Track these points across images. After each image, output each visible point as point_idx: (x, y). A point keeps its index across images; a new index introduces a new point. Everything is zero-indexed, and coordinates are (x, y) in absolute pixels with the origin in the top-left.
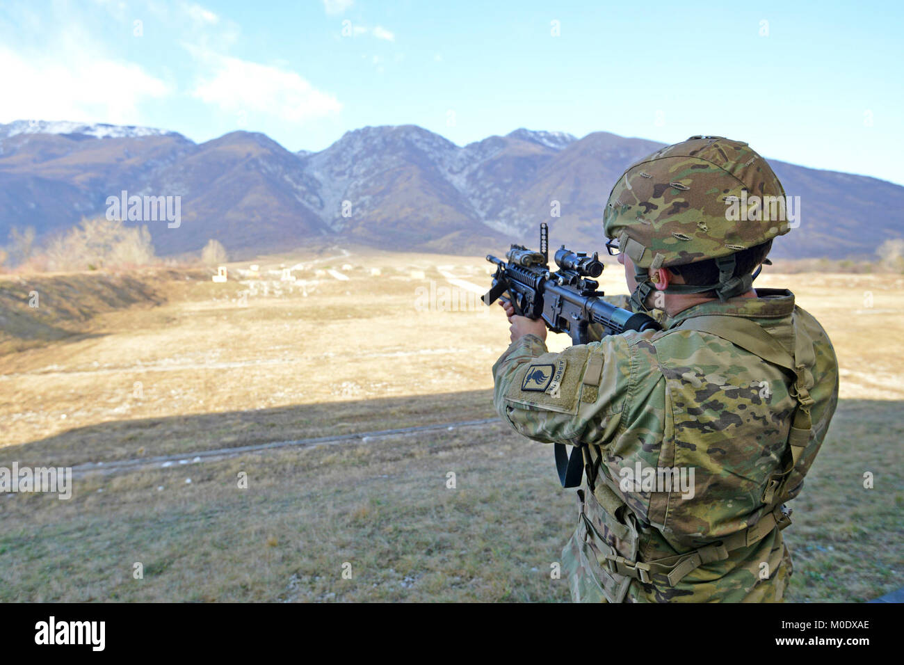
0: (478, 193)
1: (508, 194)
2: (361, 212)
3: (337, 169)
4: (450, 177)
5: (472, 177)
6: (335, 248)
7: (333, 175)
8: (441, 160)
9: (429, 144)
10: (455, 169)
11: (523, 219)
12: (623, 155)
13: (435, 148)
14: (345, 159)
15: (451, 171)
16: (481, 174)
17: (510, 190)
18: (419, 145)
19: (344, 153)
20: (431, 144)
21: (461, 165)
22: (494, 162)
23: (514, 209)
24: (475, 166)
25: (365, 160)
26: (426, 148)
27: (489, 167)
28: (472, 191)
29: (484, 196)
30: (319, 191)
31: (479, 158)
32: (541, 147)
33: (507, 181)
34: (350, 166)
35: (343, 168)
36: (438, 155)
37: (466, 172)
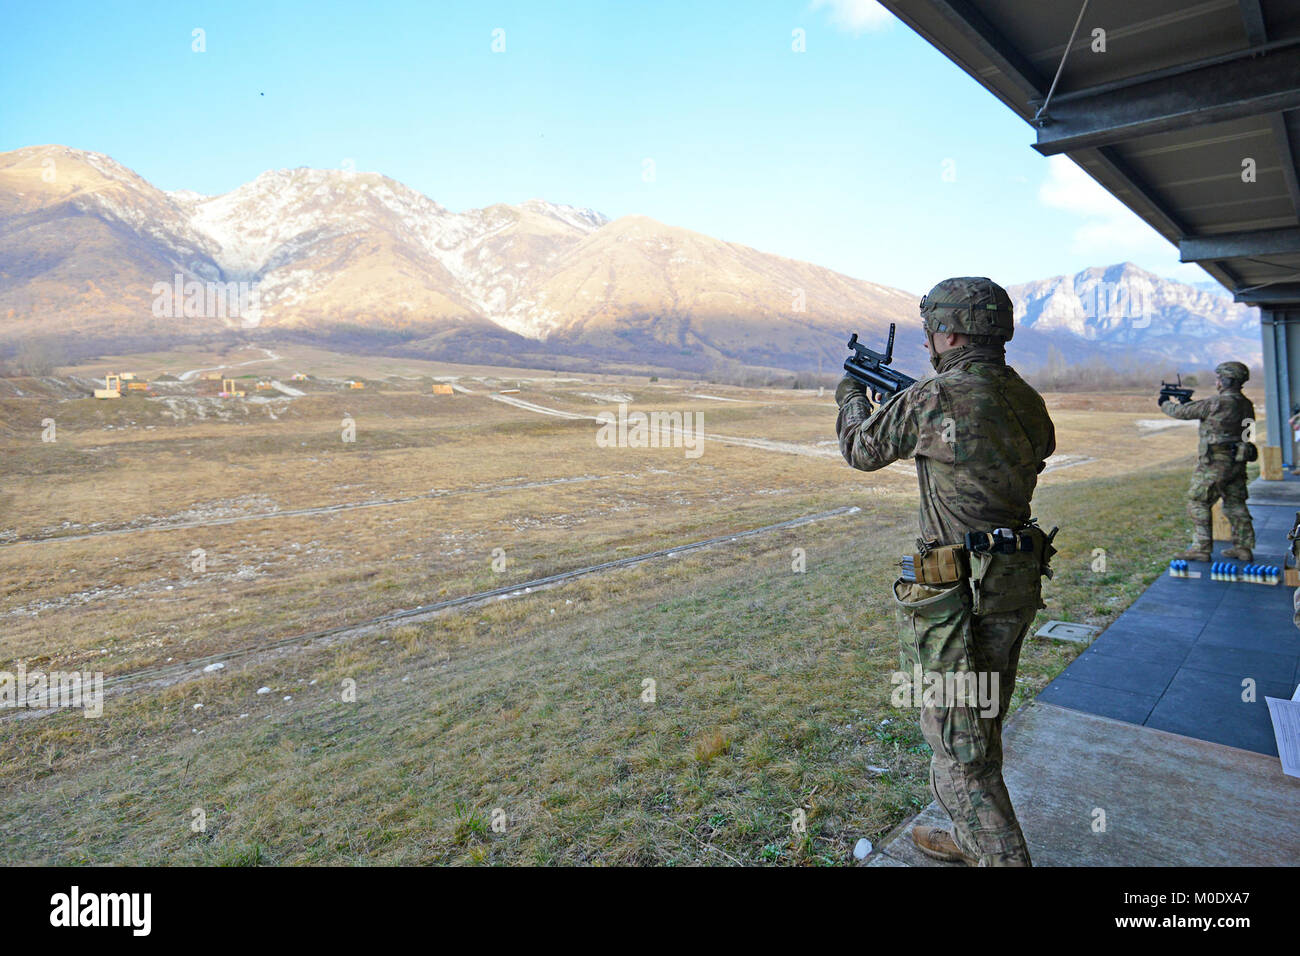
0: (480, 279)
1: (522, 283)
2: (294, 294)
3: (250, 226)
4: (438, 253)
5: (472, 256)
6: (251, 346)
7: (242, 234)
8: (424, 228)
9: (406, 205)
10: (446, 244)
11: (545, 317)
12: (665, 247)
13: (414, 210)
14: (263, 212)
15: (439, 245)
16: (484, 253)
17: (526, 278)
18: (389, 204)
19: (263, 203)
20: (409, 205)
21: (455, 238)
22: (502, 239)
23: (533, 303)
24: (475, 242)
25: (301, 216)
26: (401, 210)
27: (495, 246)
28: (472, 276)
29: (489, 283)
30: (216, 258)
31: (481, 231)
32: (565, 226)
33: (520, 265)
34: (273, 224)
35: (261, 224)
36: (419, 220)
37: (463, 249)
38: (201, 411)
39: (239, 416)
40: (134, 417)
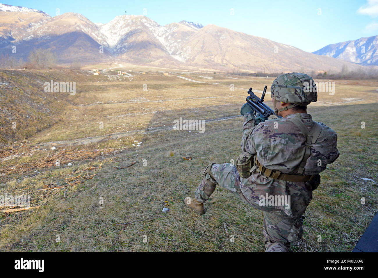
0: (169, 45)
1: (179, 46)
3: (113, 32)
4: (158, 38)
5: (166, 38)
6: (116, 63)
7: (112, 34)
8: (154, 30)
9: (150, 24)
10: (160, 35)
11: (185, 55)
12: (219, 34)
13: (152, 26)
14: (117, 28)
15: (158, 35)
16: (169, 37)
17: (180, 44)
18: (146, 24)
19: (116, 25)
20: (151, 24)
21: (162, 34)
22: (174, 33)
23: (182, 51)
24: (167, 34)
25: (125, 29)
26: (148, 26)
27: (173, 35)
28: (166, 44)
29: (171, 46)
30: (107, 40)
31: (169, 31)
32: (191, 28)
33: (179, 40)
34: (119, 31)
35: (116, 31)
36: (153, 28)
37: (164, 36)
38: (115, 78)
39: (123, 80)
40: (102, 79)
